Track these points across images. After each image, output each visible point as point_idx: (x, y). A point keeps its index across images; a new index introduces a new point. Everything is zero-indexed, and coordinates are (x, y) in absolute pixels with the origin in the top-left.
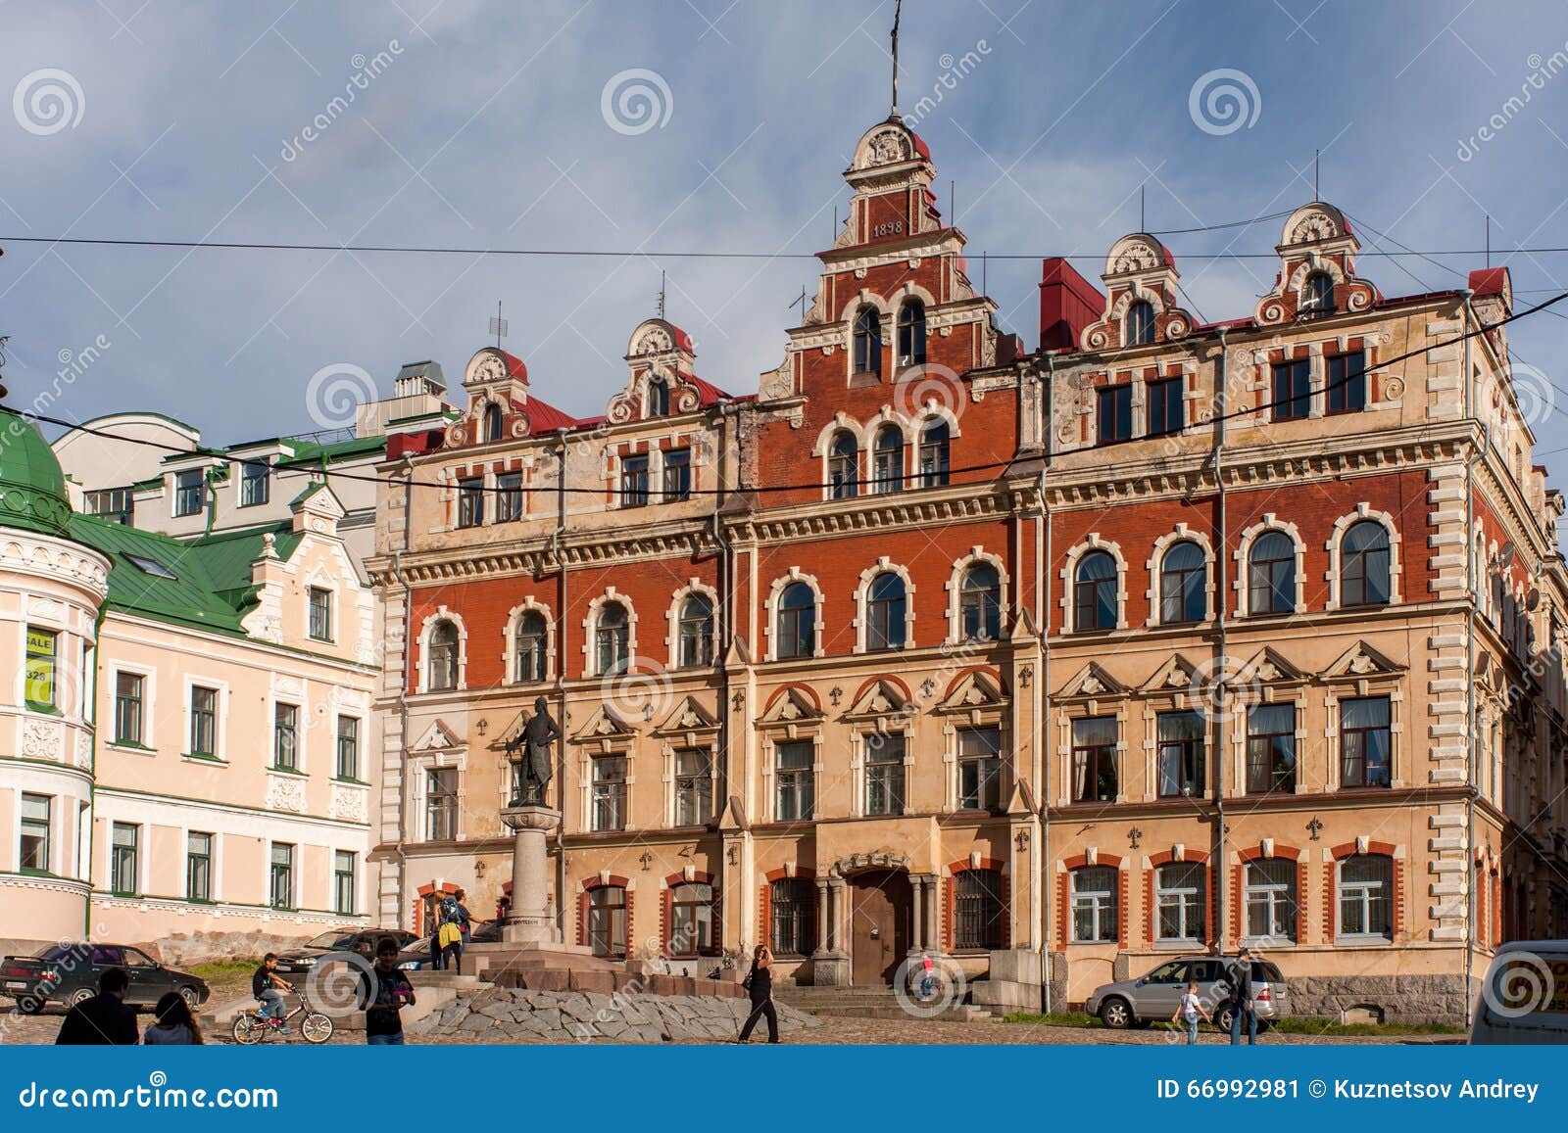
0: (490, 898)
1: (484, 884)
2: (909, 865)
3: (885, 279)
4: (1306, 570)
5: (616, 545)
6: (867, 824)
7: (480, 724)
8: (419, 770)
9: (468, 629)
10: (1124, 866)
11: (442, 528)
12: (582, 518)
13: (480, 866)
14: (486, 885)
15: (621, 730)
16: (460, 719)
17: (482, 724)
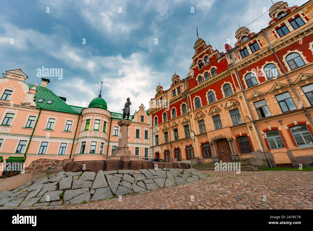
0: (163, 153)
1: (162, 150)
2: (226, 137)
3: (201, 57)
4: (304, 56)
5: (173, 101)
6: (216, 131)
8: (154, 136)
9: (158, 117)
10: (280, 129)
13: (161, 148)
15: (177, 125)
16: (158, 128)
17: (160, 128)
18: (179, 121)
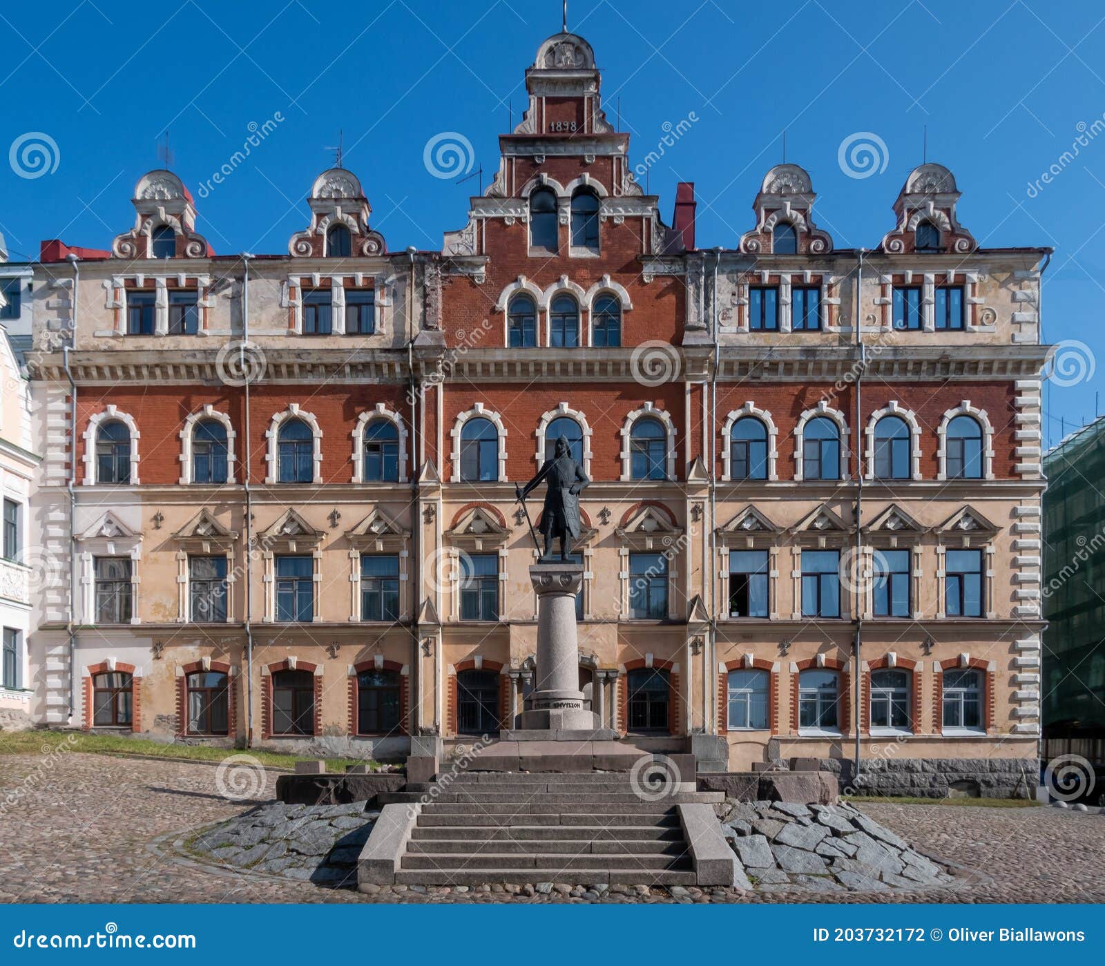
0: (170, 678)
1: (162, 664)
2: (597, 662)
4: (921, 448)
5: (302, 366)
7: (155, 518)
9: (141, 427)
10: (775, 669)
11: (109, 333)
12: (263, 340)
13: (158, 649)
14: (164, 666)
15: (306, 534)
16: (135, 516)
17: (158, 519)
18: (334, 517)
